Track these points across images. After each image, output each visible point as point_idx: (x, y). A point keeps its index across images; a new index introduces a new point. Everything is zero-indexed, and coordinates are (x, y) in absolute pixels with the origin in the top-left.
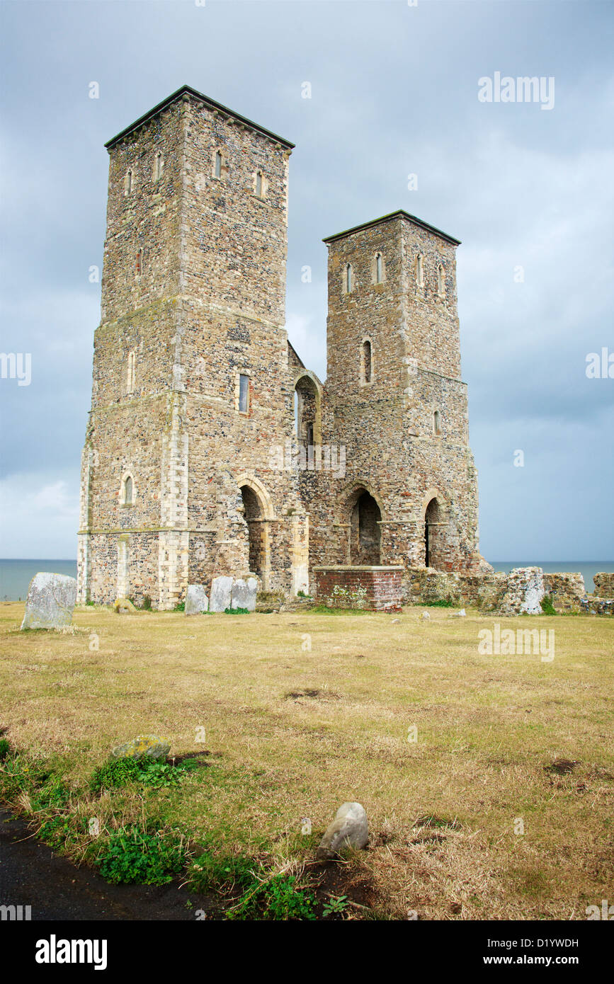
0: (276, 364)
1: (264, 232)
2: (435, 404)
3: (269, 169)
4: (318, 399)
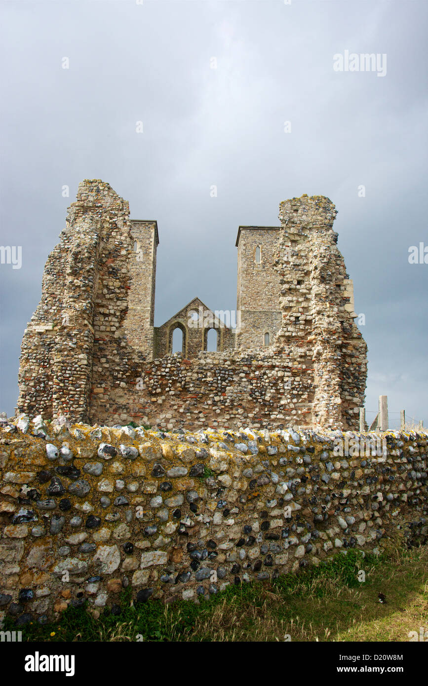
0: (142, 326)
1: (138, 267)
2: (266, 328)
3: (141, 237)
4: (222, 334)
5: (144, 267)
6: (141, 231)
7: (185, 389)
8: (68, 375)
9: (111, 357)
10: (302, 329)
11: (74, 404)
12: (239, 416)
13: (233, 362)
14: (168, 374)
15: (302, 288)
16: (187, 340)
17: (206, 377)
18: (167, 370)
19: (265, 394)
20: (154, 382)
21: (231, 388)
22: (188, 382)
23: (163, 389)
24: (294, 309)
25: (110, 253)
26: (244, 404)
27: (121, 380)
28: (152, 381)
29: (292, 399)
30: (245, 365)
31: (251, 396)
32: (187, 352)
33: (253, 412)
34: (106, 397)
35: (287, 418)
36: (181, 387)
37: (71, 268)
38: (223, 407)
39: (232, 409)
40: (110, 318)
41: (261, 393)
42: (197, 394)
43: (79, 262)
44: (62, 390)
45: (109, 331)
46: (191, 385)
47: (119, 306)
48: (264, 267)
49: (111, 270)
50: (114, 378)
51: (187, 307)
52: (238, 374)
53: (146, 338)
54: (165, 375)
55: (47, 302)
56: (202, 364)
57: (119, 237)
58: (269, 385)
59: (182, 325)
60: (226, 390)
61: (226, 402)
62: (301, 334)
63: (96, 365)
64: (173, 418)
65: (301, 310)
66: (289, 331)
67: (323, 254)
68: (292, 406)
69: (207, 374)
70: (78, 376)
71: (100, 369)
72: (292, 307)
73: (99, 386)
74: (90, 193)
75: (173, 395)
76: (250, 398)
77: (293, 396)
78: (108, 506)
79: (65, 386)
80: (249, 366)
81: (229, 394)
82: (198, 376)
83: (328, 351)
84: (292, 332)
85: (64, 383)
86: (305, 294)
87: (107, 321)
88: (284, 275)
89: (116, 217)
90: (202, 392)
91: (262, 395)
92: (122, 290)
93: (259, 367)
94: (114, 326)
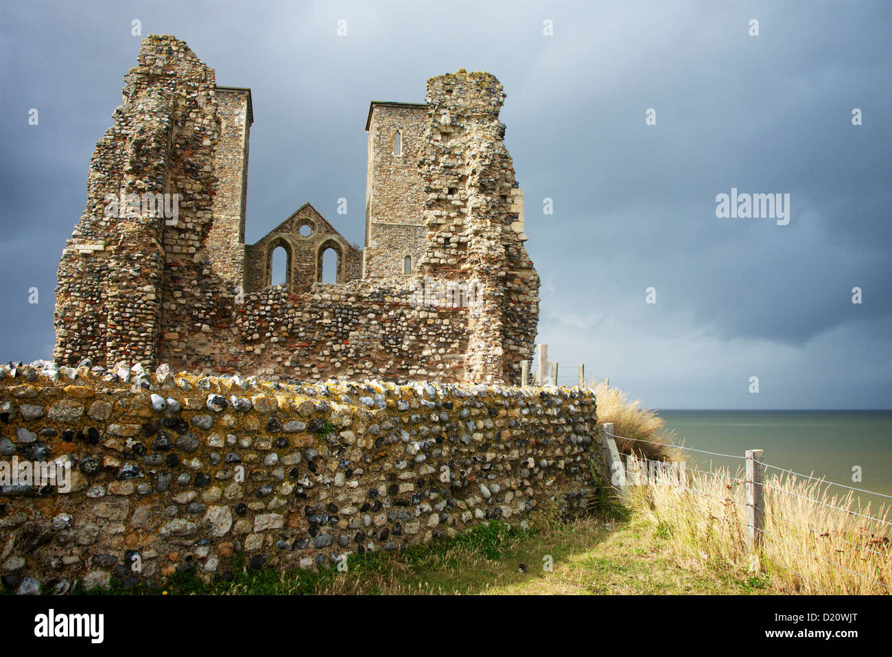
0: (228, 243)
1: (222, 156)
2: (408, 249)
3: (227, 113)
4: (343, 256)
5: (231, 157)
6: (226, 104)
7: (293, 335)
8: (128, 315)
9: (189, 290)
10: (453, 255)
11: (137, 355)
12: (367, 372)
13: (359, 298)
14: (269, 314)
15: (455, 200)
16: (294, 265)
17: (321, 318)
18: (268, 308)
19: (402, 343)
20: (250, 325)
21: (356, 333)
22: (297, 325)
23: (262, 335)
24: (443, 228)
25: (187, 143)
26: (373, 355)
27: (204, 321)
28: (247, 323)
29: (438, 348)
30: (376, 303)
31: (383, 344)
32: (293, 281)
33: (386, 366)
34: (183, 345)
35: (431, 374)
36: (287, 332)
37: (132, 163)
38: (345, 358)
39: (356, 362)
40: (187, 235)
41: (396, 340)
42: (309, 341)
43: (143, 156)
44: (119, 336)
45: (185, 254)
46: (301, 329)
47: (199, 218)
48: (405, 162)
49: (188, 167)
50: (193, 320)
51: (294, 216)
52: (367, 314)
53: (234, 261)
54: (265, 316)
55: (96, 211)
56: (316, 300)
57: (200, 120)
58: (408, 330)
59: (287, 242)
60: (349, 336)
61: (349, 352)
62: (451, 261)
63: (168, 301)
64: (276, 373)
65: (452, 228)
66: (436, 258)
67: (484, 154)
68: (438, 358)
69: (323, 314)
70: (142, 315)
71: (173, 307)
72: (440, 224)
73: (172, 329)
74: (158, 55)
75: (276, 343)
76: (382, 347)
77: (440, 345)
78: (219, 463)
79: (124, 329)
80: (381, 304)
81: (352, 341)
82: (311, 317)
83: (488, 284)
84: (440, 259)
85: (122, 325)
86: (459, 207)
87: (182, 239)
88: (430, 181)
89: (196, 91)
90: (315, 338)
91: (398, 343)
92: (204, 196)
93: (395, 306)
94: (193, 246)
